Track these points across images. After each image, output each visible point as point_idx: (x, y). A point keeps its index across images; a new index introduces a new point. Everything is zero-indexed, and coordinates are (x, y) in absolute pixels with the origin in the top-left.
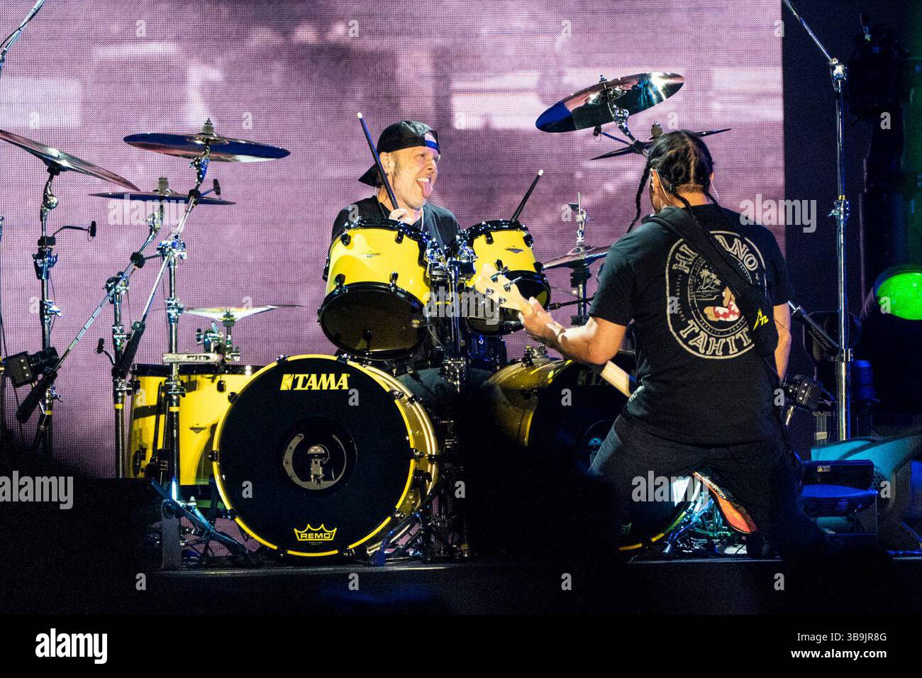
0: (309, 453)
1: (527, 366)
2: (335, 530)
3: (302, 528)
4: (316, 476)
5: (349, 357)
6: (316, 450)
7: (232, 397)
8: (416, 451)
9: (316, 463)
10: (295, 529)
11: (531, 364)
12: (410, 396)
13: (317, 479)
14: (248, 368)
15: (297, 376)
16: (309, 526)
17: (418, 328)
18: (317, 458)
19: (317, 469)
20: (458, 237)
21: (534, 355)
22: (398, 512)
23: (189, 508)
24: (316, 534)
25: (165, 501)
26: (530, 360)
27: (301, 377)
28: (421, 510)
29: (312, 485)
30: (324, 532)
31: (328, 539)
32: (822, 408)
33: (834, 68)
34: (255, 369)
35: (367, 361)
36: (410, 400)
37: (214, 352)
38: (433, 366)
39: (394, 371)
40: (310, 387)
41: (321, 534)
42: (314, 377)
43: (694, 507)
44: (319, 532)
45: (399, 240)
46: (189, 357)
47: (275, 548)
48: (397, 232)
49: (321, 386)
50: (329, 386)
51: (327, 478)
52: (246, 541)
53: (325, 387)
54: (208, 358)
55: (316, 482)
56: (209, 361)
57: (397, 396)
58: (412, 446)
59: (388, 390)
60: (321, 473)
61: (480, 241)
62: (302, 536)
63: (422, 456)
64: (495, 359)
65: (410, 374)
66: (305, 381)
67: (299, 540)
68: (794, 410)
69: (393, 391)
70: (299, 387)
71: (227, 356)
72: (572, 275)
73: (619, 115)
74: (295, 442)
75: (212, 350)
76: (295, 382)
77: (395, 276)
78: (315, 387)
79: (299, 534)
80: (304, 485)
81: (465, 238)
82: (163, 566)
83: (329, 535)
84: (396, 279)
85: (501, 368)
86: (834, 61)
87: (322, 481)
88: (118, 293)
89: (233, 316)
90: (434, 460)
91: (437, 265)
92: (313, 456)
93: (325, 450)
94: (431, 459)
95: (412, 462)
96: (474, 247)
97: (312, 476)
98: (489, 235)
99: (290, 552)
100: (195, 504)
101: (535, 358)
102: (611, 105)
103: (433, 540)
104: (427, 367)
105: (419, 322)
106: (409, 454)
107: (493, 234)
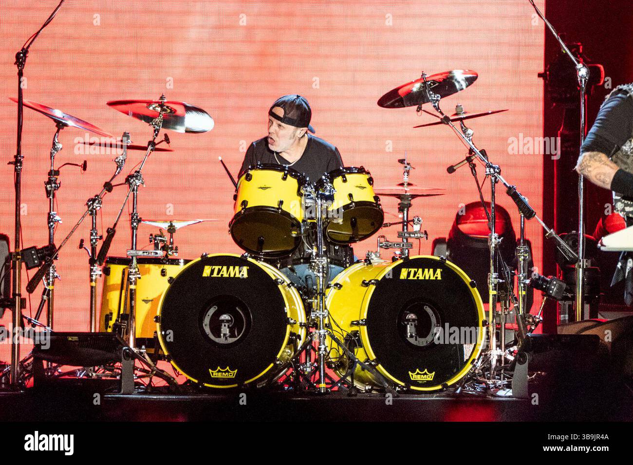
0: (220, 319)
1: (367, 265)
2: (236, 371)
3: (214, 369)
4: (225, 335)
5: (249, 255)
6: (225, 317)
7: (171, 280)
8: (291, 319)
9: (225, 326)
10: (210, 370)
11: (370, 263)
12: (289, 283)
13: (225, 336)
14: (182, 261)
15: (214, 267)
16: (219, 368)
17: (295, 237)
18: (225, 322)
19: (225, 330)
20: (324, 177)
21: (372, 257)
22: (278, 360)
23: (141, 353)
24: (224, 373)
25: (124, 348)
26: (369, 261)
27: (217, 268)
28: (294, 360)
29: (221, 340)
30: (229, 372)
31: (230, 377)
32: (565, 298)
33: (580, 70)
34: (186, 262)
35: (261, 258)
36: (289, 285)
37: (161, 250)
38: (304, 263)
39: (279, 265)
40: (222, 275)
41: (227, 373)
42: (225, 268)
43: (477, 363)
44: (225, 372)
45: (284, 179)
46: (144, 252)
47: (196, 381)
48: (283, 173)
49: (230, 275)
50: (235, 274)
51: (232, 335)
52: (177, 376)
53: (232, 275)
54: (156, 253)
55: (224, 338)
56: (157, 255)
57: (280, 282)
58: (289, 316)
59: (274, 278)
60: (228, 333)
61: (338, 181)
62: (215, 374)
63: (295, 323)
64: (346, 259)
65: (289, 268)
66: (219, 271)
67: (212, 377)
68: (546, 299)
69: (278, 279)
70: (215, 275)
71: (169, 253)
72: (399, 204)
73: (434, 98)
74: (212, 311)
75: (159, 249)
76: (212, 272)
77: (281, 203)
78: (226, 275)
79: (212, 373)
80: (217, 340)
81: (328, 178)
82: (122, 391)
83: (232, 374)
84: (282, 204)
85: (350, 265)
86: (579, 66)
87: (228, 338)
88: (95, 209)
89: (174, 226)
90: (304, 326)
91: (309, 195)
92: (223, 321)
93: (231, 318)
94: (301, 325)
95: (289, 327)
96: (334, 184)
97: (222, 335)
98: (344, 177)
99: (206, 385)
100: (145, 351)
101: (373, 259)
102: (429, 91)
103: (301, 380)
104: (301, 263)
105: (296, 233)
106: (286, 321)
107: (346, 175)
